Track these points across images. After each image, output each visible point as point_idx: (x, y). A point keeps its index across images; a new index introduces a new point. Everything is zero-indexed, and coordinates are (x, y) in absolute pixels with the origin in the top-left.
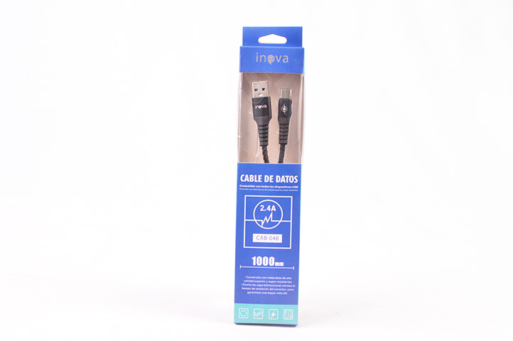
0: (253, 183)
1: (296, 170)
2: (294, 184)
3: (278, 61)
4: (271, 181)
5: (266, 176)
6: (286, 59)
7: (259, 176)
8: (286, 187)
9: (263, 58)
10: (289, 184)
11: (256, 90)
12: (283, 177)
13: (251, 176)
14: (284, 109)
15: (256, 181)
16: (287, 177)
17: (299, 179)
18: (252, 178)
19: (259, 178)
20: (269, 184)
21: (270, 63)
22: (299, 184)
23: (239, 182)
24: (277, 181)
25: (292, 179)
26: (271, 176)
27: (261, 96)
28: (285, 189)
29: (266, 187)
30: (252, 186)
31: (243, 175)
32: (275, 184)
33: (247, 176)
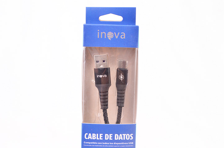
0: (96, 141)
1: (131, 129)
2: (130, 141)
3: (117, 37)
4: (110, 139)
5: (106, 135)
6: (123, 36)
7: (101, 135)
8: (123, 143)
9: (103, 34)
10: (126, 141)
11: (97, 62)
12: (121, 135)
13: (93, 134)
14: (121, 77)
15: (98, 139)
16: (124, 135)
17: (134, 136)
18: (94, 136)
19: (101, 137)
20: (108, 141)
21: (109, 38)
22: (134, 141)
23: (83, 140)
24: (116, 139)
25: (128, 136)
26: (110, 135)
27: (102, 66)
28: (122, 145)
29: (106, 143)
30: (94, 143)
31: (86, 134)
32: (114, 141)
33: (90, 134)
